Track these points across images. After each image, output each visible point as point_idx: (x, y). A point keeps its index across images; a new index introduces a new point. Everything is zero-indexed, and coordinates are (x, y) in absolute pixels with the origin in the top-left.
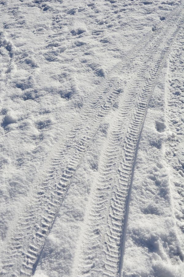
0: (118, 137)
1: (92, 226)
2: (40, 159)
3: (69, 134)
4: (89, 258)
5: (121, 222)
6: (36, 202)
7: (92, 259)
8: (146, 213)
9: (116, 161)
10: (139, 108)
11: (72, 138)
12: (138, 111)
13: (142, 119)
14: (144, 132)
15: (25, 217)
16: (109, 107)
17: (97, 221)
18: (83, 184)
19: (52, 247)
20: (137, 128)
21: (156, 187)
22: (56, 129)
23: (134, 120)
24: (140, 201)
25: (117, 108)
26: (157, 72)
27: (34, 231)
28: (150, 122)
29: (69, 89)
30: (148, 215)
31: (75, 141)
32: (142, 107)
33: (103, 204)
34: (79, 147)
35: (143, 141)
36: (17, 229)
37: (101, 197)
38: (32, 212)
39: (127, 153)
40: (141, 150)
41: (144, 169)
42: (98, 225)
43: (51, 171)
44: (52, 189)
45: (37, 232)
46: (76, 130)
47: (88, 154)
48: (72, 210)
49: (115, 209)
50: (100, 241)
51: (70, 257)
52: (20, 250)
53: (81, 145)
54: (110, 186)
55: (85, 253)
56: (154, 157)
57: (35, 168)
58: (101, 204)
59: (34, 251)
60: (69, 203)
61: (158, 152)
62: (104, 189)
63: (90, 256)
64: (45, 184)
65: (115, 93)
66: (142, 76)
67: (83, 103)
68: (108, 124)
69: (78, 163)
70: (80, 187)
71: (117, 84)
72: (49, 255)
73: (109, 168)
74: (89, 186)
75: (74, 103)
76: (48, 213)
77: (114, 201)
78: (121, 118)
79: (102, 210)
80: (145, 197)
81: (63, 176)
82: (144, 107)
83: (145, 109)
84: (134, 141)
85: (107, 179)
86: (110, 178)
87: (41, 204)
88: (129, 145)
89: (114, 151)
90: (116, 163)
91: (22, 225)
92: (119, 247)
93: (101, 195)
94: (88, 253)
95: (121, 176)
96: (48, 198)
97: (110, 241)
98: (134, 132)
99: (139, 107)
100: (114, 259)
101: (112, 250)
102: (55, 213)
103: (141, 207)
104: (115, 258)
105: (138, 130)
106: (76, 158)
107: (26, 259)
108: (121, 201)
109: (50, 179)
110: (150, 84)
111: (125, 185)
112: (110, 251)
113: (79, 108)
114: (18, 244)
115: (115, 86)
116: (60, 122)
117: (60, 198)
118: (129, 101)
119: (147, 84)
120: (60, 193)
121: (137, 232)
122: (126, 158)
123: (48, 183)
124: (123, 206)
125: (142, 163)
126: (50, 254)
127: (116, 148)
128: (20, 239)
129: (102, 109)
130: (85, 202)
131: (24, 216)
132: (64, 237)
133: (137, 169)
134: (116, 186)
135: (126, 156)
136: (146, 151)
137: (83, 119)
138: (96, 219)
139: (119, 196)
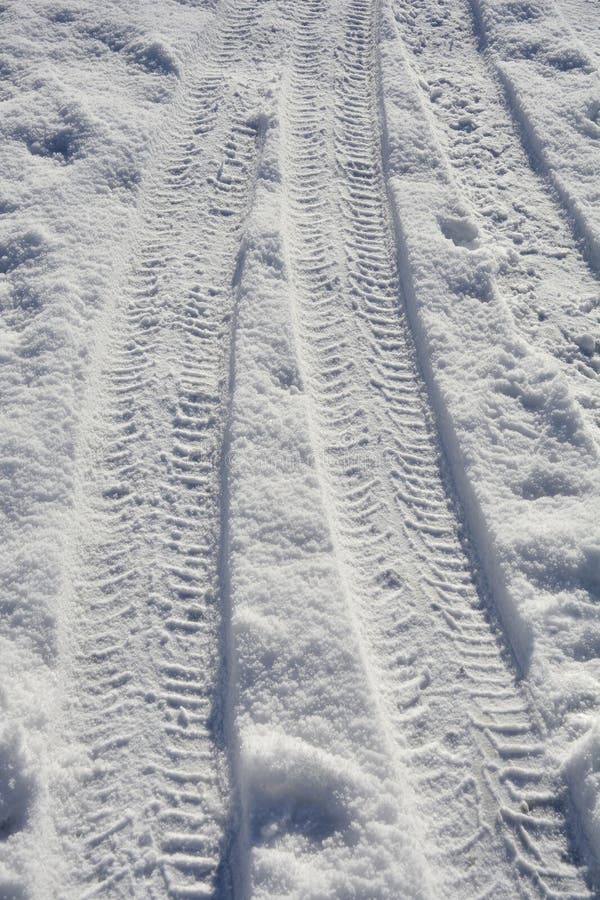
0: (322, 280)
1: (362, 565)
2: (65, 372)
3: (130, 282)
4: (400, 662)
5: (456, 538)
6: (112, 524)
7: (411, 662)
8: (532, 496)
9: (350, 355)
10: (351, 180)
11: (146, 295)
12: (353, 191)
13: (380, 216)
14: (417, 253)
15: (92, 580)
16: (238, 182)
17: (373, 547)
18: (276, 437)
19: (268, 648)
20: (375, 243)
21: (530, 417)
22: (74, 264)
23: (352, 220)
24: (497, 462)
25: (279, 181)
26: (360, 56)
27: (155, 619)
28: (420, 221)
29: (54, 122)
30: (538, 500)
31: (166, 303)
32: (364, 176)
33: (369, 494)
34: (191, 323)
35: (426, 282)
36: (82, 624)
37: (349, 474)
38: (114, 558)
39: (377, 328)
40: (429, 308)
41: (466, 367)
42: (381, 560)
43: (121, 413)
44: (156, 471)
45: (167, 621)
46: (148, 267)
47: (247, 339)
48: (280, 520)
49: (418, 504)
50: (412, 605)
51: (348, 662)
52: (130, 688)
53: (195, 316)
54: (367, 436)
55: (382, 650)
56: (481, 328)
57: (63, 405)
58: (360, 495)
59: (190, 679)
60: (255, 502)
61: (487, 312)
62: (350, 447)
63: (400, 654)
64: (118, 459)
65: (243, 132)
66: (316, 72)
67: (135, 168)
68: (275, 235)
69: (215, 373)
70: (268, 447)
71: (235, 99)
72: (265, 672)
73: (336, 382)
74: (302, 441)
75: (102, 171)
76: (179, 552)
77: (403, 480)
78: (305, 217)
79: (374, 512)
80: (507, 450)
81: (177, 423)
82: (369, 176)
83: (374, 183)
84: (382, 287)
85: (344, 414)
86: (355, 411)
87: (136, 528)
88: (371, 300)
89: (327, 326)
90: (356, 363)
91: (93, 608)
92: (485, 610)
93: (348, 468)
94: (391, 647)
95: (389, 400)
96: (155, 504)
97: (446, 600)
98: (370, 258)
99: (351, 176)
100: (483, 647)
101: (467, 625)
102: (207, 548)
103: (509, 479)
104: (484, 643)
105: (382, 250)
106: (200, 361)
107: (172, 711)
108: (423, 475)
109: (130, 441)
110: (356, 99)
111: (416, 428)
112: (459, 628)
113: (128, 187)
114: (112, 672)
115: (229, 107)
116: (79, 240)
117: (200, 498)
118: (303, 157)
119: (347, 100)
120: (194, 480)
121: (533, 550)
122: (380, 344)
123: (130, 455)
124: (439, 491)
125: (450, 349)
126: (266, 669)
127: (330, 314)
128: (110, 654)
129: (218, 189)
130: (313, 492)
131: (87, 578)
132: (293, 608)
133: (441, 371)
134: (390, 433)
135: (377, 335)
136: (447, 311)
137: (157, 229)
138: (367, 543)
139: (413, 462)
